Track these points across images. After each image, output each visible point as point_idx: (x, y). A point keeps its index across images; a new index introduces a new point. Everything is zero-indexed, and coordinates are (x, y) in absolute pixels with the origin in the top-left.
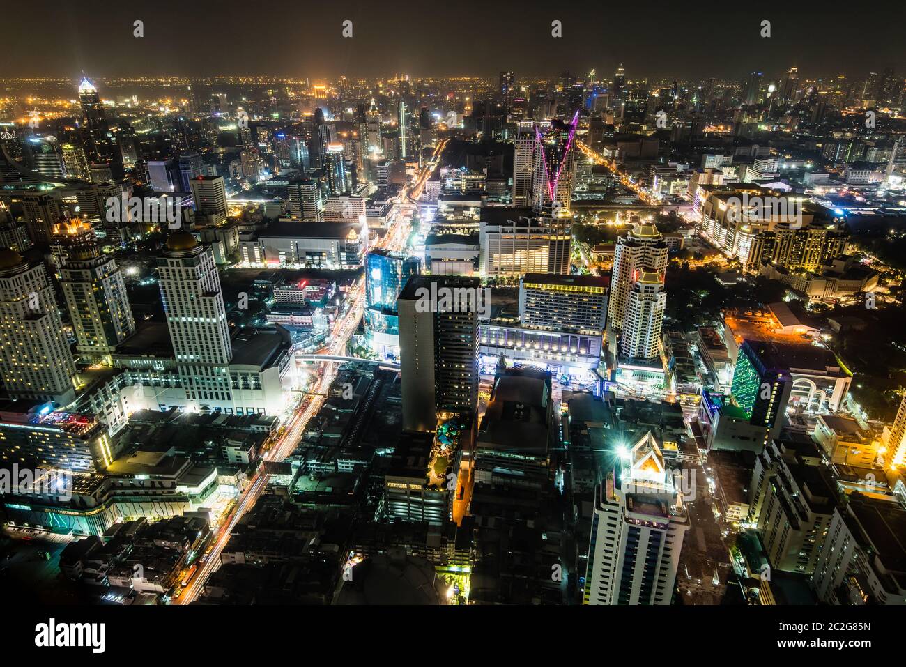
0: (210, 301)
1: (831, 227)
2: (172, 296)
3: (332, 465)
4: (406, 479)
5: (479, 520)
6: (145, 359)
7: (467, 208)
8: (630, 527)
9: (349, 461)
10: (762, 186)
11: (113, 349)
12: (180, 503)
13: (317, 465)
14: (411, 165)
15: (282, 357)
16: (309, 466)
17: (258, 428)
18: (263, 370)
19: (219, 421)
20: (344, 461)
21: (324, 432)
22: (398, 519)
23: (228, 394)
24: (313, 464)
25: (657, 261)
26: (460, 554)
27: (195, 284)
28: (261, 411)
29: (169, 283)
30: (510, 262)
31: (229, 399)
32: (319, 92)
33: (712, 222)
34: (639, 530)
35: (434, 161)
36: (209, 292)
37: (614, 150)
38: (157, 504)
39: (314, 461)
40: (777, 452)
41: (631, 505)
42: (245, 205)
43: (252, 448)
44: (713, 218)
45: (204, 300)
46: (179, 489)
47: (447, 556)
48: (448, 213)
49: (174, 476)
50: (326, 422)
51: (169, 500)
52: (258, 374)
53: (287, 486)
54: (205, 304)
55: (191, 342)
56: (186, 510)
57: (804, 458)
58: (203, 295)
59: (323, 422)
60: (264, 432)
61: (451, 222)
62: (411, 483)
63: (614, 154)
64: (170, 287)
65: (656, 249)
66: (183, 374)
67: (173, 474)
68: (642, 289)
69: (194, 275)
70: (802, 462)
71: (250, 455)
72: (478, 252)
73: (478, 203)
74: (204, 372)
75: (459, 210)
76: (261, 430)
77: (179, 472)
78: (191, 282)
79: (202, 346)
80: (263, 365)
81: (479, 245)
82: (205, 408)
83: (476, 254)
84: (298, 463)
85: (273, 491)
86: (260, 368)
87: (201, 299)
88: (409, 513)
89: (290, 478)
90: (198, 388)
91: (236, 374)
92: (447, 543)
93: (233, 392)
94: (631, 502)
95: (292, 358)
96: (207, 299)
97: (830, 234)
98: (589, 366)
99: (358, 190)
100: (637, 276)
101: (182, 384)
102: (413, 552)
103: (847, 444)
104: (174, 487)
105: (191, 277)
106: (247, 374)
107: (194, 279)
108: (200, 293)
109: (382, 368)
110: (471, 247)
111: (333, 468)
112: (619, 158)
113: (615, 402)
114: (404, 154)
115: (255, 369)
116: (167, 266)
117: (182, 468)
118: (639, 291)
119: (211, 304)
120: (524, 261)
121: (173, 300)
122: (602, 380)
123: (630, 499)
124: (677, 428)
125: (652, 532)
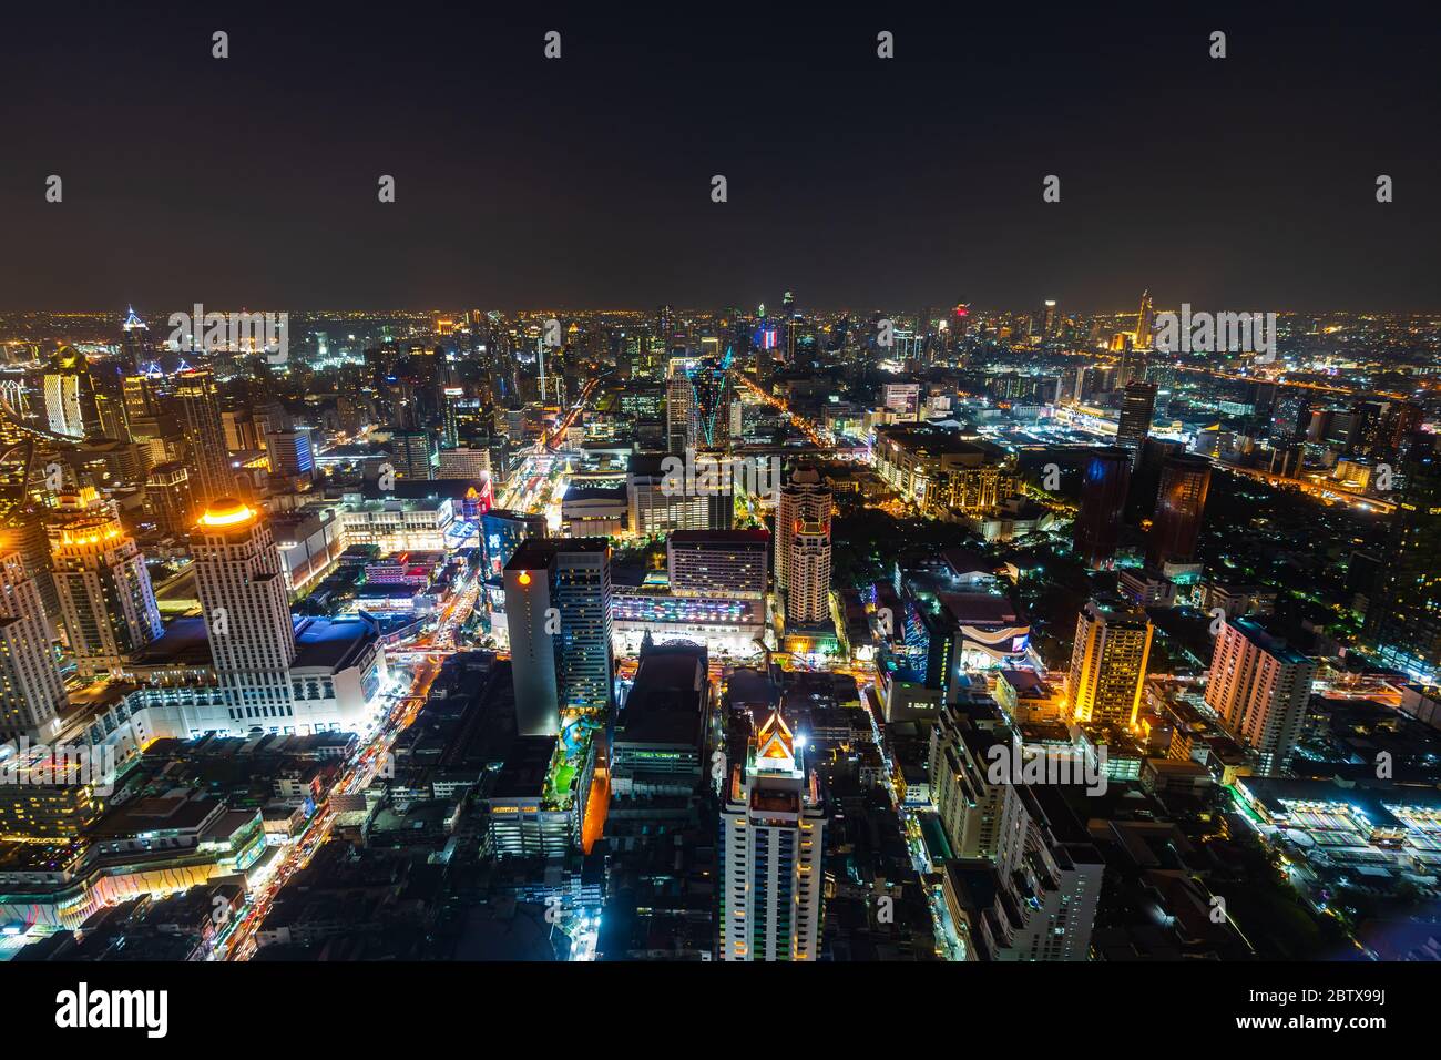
0: (264, 586)
1: (1002, 465)
2: (210, 582)
3: (426, 791)
4: (516, 800)
5: (614, 843)
6: (172, 669)
7: (614, 457)
8: (758, 831)
9: (449, 784)
10: (936, 424)
11: (125, 659)
12: (203, 867)
13: (407, 793)
14: (551, 409)
15: (366, 652)
16: (395, 795)
17: (328, 750)
18: (336, 672)
20: (441, 784)
21: (416, 748)
22: (507, 856)
23: (289, 708)
24: (399, 793)
25: (821, 509)
26: (588, 891)
27: (243, 565)
28: (334, 727)
29: (207, 566)
30: (664, 518)
31: (290, 714)
32: (444, 328)
33: (887, 464)
34: (767, 832)
35: (580, 404)
36: (264, 575)
37: (784, 388)
38: (168, 872)
39: (402, 789)
40: (951, 719)
41: (756, 803)
42: (339, 462)
43: (316, 780)
44: (887, 459)
45: (256, 586)
46: (203, 846)
47: (571, 897)
48: (593, 463)
49: (196, 829)
50: (421, 735)
51: (187, 864)
52: (330, 678)
53: (360, 826)
54: (257, 591)
55: (237, 642)
56: (213, 875)
57: (978, 722)
58: (255, 579)
59: (417, 735)
60: (336, 755)
61: (594, 474)
62: (524, 804)
63: (784, 392)
64: (208, 572)
65: (818, 496)
66: (226, 686)
67: (195, 826)
68: (804, 541)
69: (242, 554)
70: (975, 727)
71: (314, 789)
72: (626, 508)
73: (629, 451)
74: (255, 681)
75: (602, 459)
76: (332, 752)
77: (205, 821)
78: (238, 563)
79: (252, 647)
80: (337, 665)
81: (627, 500)
82: (256, 729)
83: (623, 510)
84: (378, 793)
85: (341, 835)
86: (331, 669)
87: (251, 585)
88: (523, 844)
89: (365, 814)
90: (247, 703)
91: (300, 680)
92: (570, 878)
93: (295, 705)
94: (756, 799)
95: (380, 654)
96: (259, 583)
97: (1003, 473)
98: (752, 635)
100: (798, 526)
101: (224, 699)
102: (527, 897)
103: (1027, 700)
104: (195, 843)
105: (238, 556)
106: (315, 679)
107: (242, 559)
108: (250, 576)
110: (618, 502)
111: (427, 795)
112: (790, 396)
113: (782, 676)
114: (544, 397)
115: (326, 671)
116: (205, 544)
117: (209, 816)
118: (801, 545)
119: (265, 591)
120: (680, 516)
121: (212, 588)
122: (769, 653)
123: (756, 795)
124: (851, 701)
125: (782, 833)
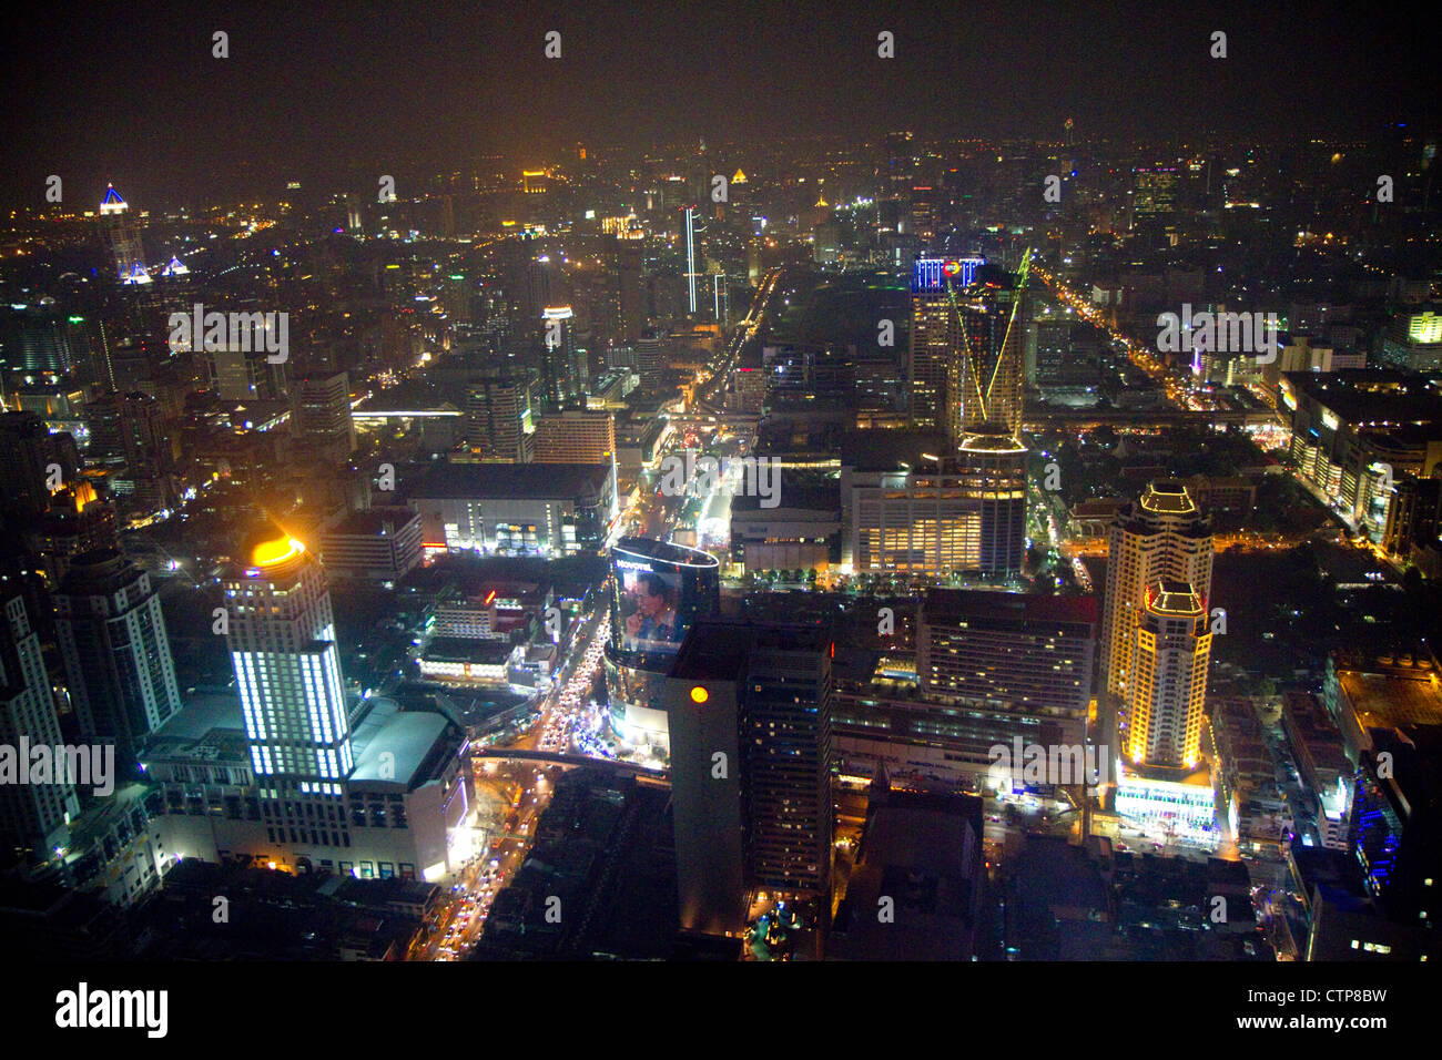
14: (706, 329)
17: (400, 907)
19: (327, 890)
23: (346, 836)
27: (288, 627)
28: (405, 870)
29: (243, 626)
30: (903, 545)
31: (347, 843)
35: (753, 317)
36: (314, 643)
37: (1113, 290)
42: (384, 421)
43: (389, 952)
44: (1313, 442)
52: (401, 798)
58: (303, 648)
63: (1113, 297)
65: (1188, 540)
69: (287, 610)
72: (839, 526)
76: (406, 910)
78: (283, 625)
81: (840, 508)
82: (303, 861)
83: (834, 529)
90: (291, 822)
91: (361, 797)
93: (354, 832)
99: (602, 386)
106: (381, 798)
108: (297, 645)
109: (641, 779)
112: (1126, 307)
113: (1113, 859)
114: (693, 307)
